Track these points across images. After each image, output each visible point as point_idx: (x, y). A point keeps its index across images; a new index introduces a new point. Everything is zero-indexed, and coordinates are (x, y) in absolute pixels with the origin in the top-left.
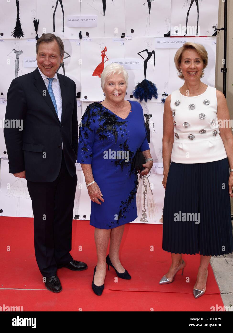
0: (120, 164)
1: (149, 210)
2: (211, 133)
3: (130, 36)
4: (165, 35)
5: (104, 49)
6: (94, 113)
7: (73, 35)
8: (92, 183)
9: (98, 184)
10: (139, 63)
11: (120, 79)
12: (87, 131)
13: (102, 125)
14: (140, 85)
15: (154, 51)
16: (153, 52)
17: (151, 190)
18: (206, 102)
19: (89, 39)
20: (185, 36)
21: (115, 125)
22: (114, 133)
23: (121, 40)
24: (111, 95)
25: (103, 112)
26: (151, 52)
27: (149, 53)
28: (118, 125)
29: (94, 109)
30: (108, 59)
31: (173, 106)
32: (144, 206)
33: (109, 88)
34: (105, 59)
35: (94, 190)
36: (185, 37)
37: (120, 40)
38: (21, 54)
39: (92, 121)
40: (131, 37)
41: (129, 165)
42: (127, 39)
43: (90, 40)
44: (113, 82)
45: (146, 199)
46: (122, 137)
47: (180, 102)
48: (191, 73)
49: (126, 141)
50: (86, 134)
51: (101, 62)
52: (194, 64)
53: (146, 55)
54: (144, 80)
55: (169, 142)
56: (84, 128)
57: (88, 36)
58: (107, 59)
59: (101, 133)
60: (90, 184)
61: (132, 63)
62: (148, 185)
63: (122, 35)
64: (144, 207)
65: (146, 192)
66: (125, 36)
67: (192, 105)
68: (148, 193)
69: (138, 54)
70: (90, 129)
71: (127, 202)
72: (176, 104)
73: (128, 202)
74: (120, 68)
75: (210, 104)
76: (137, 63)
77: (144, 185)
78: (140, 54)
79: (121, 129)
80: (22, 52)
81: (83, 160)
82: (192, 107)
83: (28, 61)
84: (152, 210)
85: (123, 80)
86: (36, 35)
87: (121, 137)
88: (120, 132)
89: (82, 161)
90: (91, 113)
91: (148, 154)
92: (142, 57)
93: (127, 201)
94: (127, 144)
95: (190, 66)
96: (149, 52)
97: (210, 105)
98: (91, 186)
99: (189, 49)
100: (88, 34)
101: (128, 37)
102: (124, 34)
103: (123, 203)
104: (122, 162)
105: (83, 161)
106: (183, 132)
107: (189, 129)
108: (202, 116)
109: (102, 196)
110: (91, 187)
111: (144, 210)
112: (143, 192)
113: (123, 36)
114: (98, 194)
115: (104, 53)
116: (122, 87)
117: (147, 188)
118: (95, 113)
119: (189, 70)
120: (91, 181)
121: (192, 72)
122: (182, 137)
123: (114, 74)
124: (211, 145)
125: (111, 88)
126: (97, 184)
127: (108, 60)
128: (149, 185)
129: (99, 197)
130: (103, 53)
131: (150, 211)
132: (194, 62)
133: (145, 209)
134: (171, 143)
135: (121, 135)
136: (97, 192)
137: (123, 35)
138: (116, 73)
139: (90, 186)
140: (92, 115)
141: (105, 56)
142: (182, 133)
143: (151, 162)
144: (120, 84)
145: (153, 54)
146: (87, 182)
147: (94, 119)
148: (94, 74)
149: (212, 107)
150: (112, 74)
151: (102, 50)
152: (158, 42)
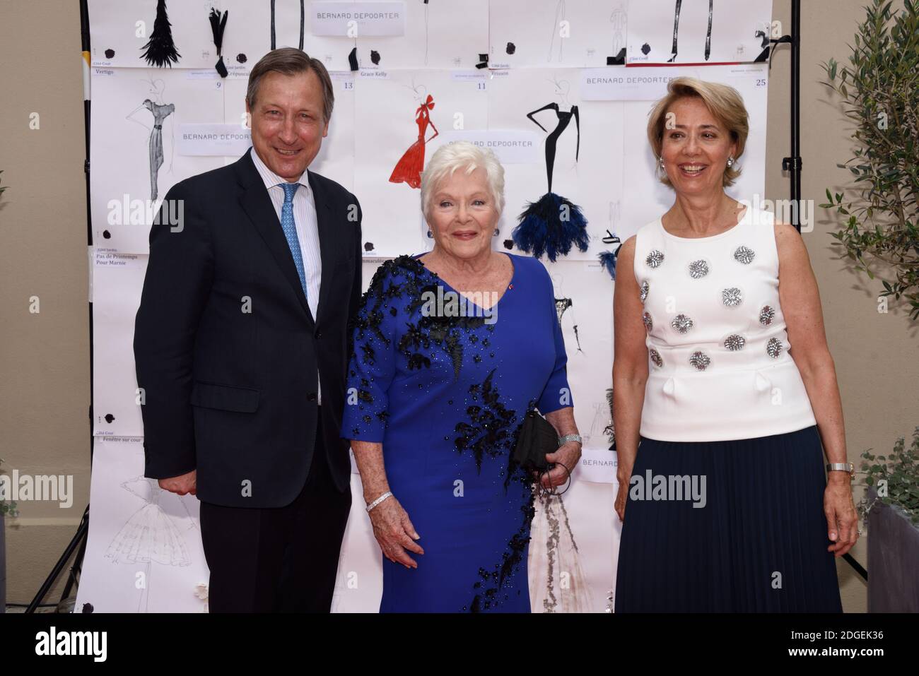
0: (471, 447)
1: (567, 599)
2: (762, 347)
3: (504, 64)
4: (611, 61)
5: (424, 101)
6: (394, 287)
7: (330, 58)
8: (382, 498)
9: (400, 502)
10: (530, 144)
11: (472, 189)
12: (371, 340)
13: (416, 324)
14: (534, 208)
15: (577, 107)
16: (575, 110)
17: (572, 536)
18: (744, 255)
19: (379, 71)
20: (672, 63)
21: (454, 326)
22: (452, 349)
23: (478, 76)
24: (445, 237)
25: (422, 285)
26: (569, 111)
27: (560, 115)
28: (466, 327)
29: (394, 276)
30: (436, 130)
31: (641, 269)
32: (548, 587)
33: (440, 213)
34: (429, 131)
35: (390, 521)
36: (670, 64)
37: (474, 76)
38: (169, 114)
39: (389, 312)
40: (507, 66)
41: (500, 454)
42: (496, 71)
43: (384, 74)
44: (450, 197)
45: (555, 565)
46: (476, 362)
47: (662, 257)
48: (686, 168)
49: (490, 377)
50: (369, 350)
51: (417, 139)
52: (696, 143)
53: (551, 120)
54: (547, 195)
55: (632, 379)
56: (364, 331)
57: (377, 64)
58: (435, 133)
59: (412, 350)
60: (376, 502)
61: (509, 144)
62: (561, 519)
63: (481, 60)
64: (551, 588)
65: (554, 541)
66: (490, 64)
67: (699, 262)
68: (560, 544)
69: (530, 116)
70: (381, 335)
71: (499, 573)
72: (649, 261)
73: (503, 571)
74: (472, 156)
75: (754, 261)
76: (526, 144)
77: (548, 518)
78: (533, 116)
79: (473, 340)
80: (171, 108)
81: (357, 429)
82: (699, 269)
83: (192, 137)
84: (575, 598)
85: (484, 190)
86: (217, 59)
87: (473, 362)
88: (469, 349)
89: (354, 431)
90: (386, 288)
91: (567, 422)
92: (541, 126)
93: (499, 570)
94: (495, 384)
95: (683, 148)
96: (561, 110)
97: (757, 261)
98: (380, 507)
99: (686, 99)
100: (375, 57)
101: (496, 66)
102: (484, 57)
103: (484, 574)
104: (477, 443)
105: (358, 433)
106: (674, 346)
107: (690, 336)
108: (732, 297)
109: (417, 537)
110: (380, 510)
111: (550, 601)
112: (545, 541)
113: (482, 62)
114: (402, 533)
115: (424, 113)
116: (481, 213)
117: (558, 528)
118: (398, 288)
119: (683, 160)
120: (380, 493)
121: (691, 165)
122: (673, 362)
123: (455, 171)
124: (762, 385)
125: (446, 215)
126: (398, 502)
127: (437, 134)
128: (565, 520)
129: (406, 542)
130: (422, 115)
131: (567, 604)
132: (699, 134)
133: (552, 595)
134: (640, 383)
135: (475, 358)
136: (400, 526)
137: (484, 61)
138: (461, 170)
139: (375, 508)
140: (389, 294)
141: (429, 124)
142: (671, 349)
143: (574, 445)
144: (472, 204)
145: (574, 116)
146: (367, 497)
147: (395, 307)
148: (395, 178)
149: (762, 268)
150: (449, 173)
151: (420, 106)
152: (589, 81)
